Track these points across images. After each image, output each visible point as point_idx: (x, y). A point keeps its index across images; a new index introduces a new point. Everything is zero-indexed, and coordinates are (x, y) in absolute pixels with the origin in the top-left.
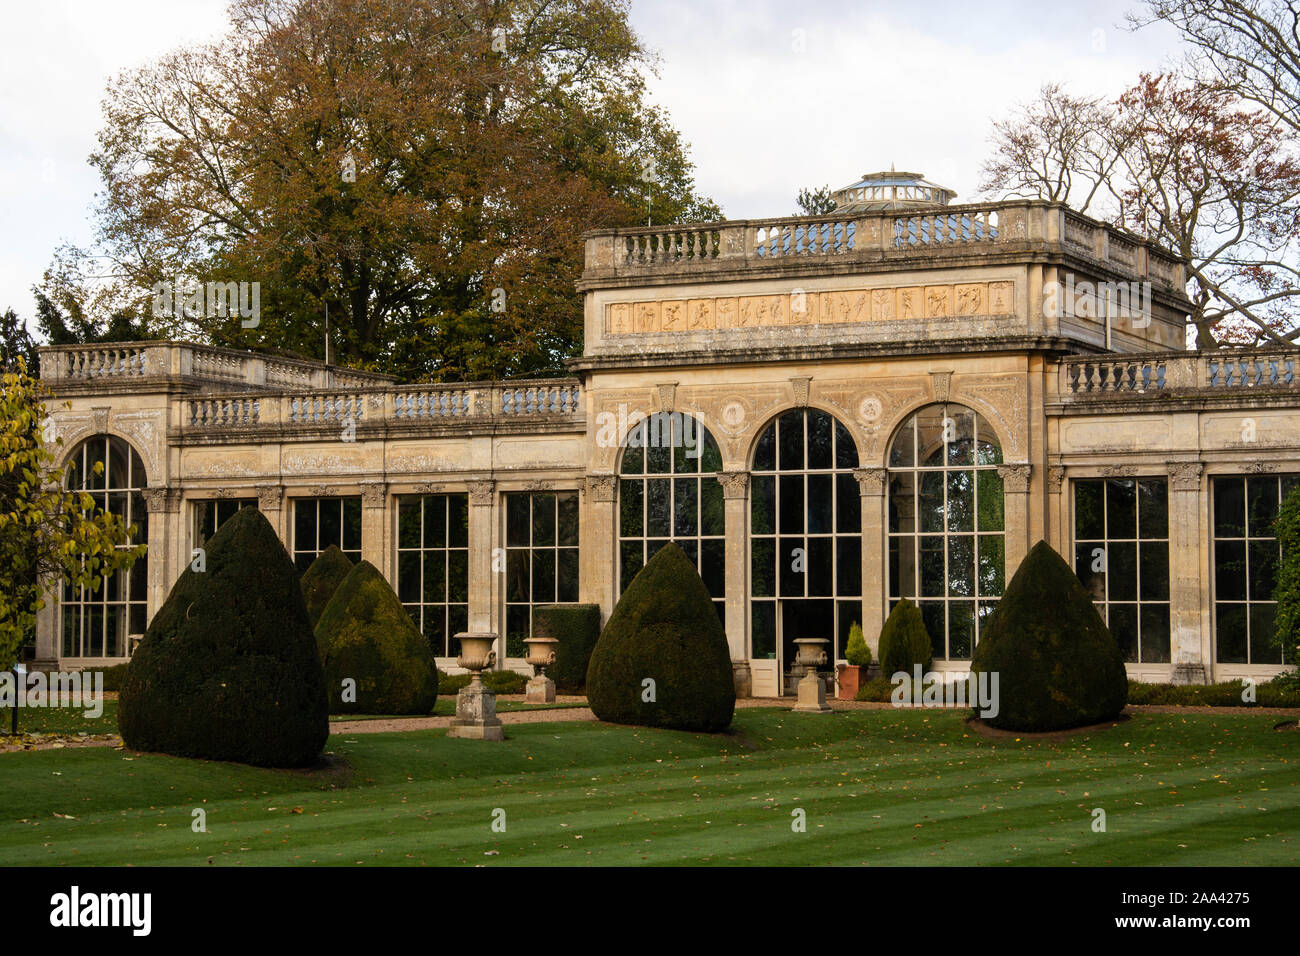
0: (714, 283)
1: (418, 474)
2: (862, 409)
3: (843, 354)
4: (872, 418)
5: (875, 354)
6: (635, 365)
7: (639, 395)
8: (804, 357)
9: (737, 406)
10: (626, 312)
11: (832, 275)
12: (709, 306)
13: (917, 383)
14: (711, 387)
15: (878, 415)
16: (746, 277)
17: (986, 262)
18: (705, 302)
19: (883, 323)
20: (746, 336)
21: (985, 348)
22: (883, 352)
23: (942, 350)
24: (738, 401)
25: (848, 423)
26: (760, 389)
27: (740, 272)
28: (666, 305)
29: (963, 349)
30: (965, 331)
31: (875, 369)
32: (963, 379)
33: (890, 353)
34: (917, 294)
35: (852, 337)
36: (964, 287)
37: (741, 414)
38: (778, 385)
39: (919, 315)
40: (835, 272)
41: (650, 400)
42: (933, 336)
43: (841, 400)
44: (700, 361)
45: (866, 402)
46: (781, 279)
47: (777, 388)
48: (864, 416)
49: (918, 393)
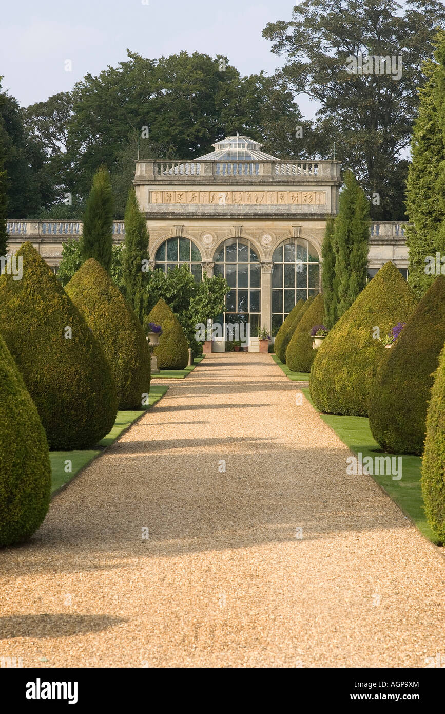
0: (200, 185)
1: (56, 258)
2: (263, 239)
3: (257, 217)
4: (267, 243)
5: (271, 218)
6: (166, 217)
7: (165, 229)
8: (240, 217)
9: (209, 235)
10: (159, 194)
11: (252, 185)
12: (196, 194)
13: (287, 229)
14: (198, 228)
15: (270, 241)
16: (215, 184)
17: (316, 184)
18: (195, 192)
19: (272, 206)
20: (213, 207)
21: (315, 217)
22: (274, 217)
23: (298, 217)
24: (209, 233)
25: (257, 244)
26: (219, 229)
27: (213, 182)
28: (177, 193)
29: (307, 218)
30: (306, 210)
31: (269, 223)
32: (304, 229)
33: (277, 217)
34: (286, 195)
35: (259, 210)
36: (305, 193)
37: (211, 239)
38: (227, 228)
39: (287, 202)
40: (253, 184)
41: (170, 232)
42: (293, 211)
43: (254, 235)
44: (195, 217)
45: (265, 236)
46: (230, 185)
47: (228, 229)
48: (264, 242)
49: (286, 233)
